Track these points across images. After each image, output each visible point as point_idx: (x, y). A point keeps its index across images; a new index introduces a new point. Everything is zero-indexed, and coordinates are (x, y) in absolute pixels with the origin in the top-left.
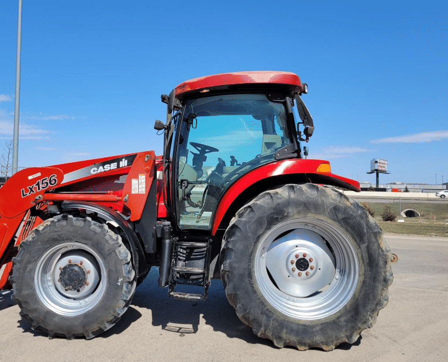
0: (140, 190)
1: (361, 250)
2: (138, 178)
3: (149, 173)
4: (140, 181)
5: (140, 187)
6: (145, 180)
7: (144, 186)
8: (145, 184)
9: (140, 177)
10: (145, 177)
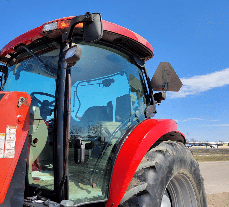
0: (7, 152)
1: (200, 196)
2: (4, 132)
3: (22, 124)
4: (7, 137)
5: (7, 146)
6: (15, 136)
7: (14, 145)
8: (14, 141)
9: (8, 130)
10: (15, 130)
